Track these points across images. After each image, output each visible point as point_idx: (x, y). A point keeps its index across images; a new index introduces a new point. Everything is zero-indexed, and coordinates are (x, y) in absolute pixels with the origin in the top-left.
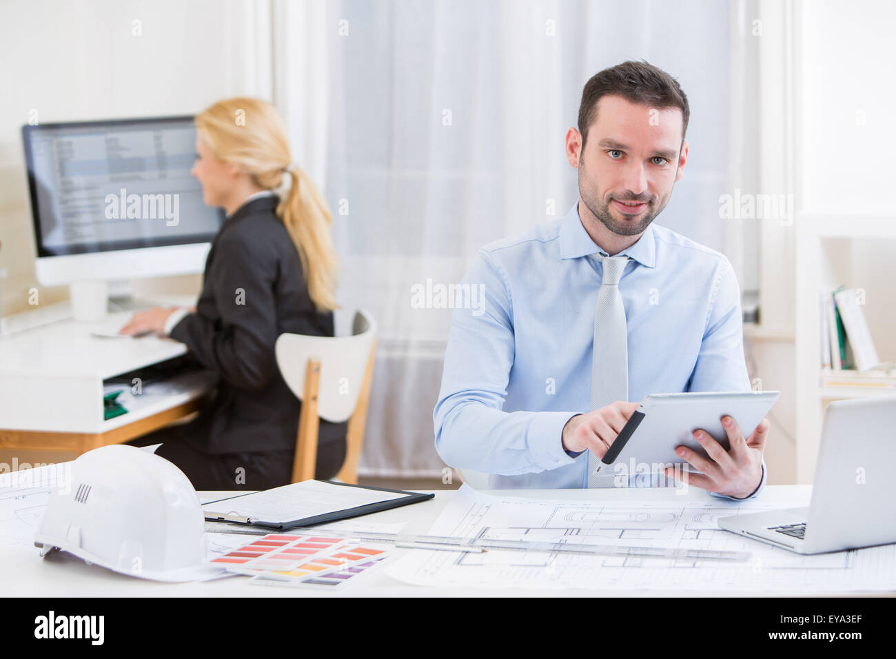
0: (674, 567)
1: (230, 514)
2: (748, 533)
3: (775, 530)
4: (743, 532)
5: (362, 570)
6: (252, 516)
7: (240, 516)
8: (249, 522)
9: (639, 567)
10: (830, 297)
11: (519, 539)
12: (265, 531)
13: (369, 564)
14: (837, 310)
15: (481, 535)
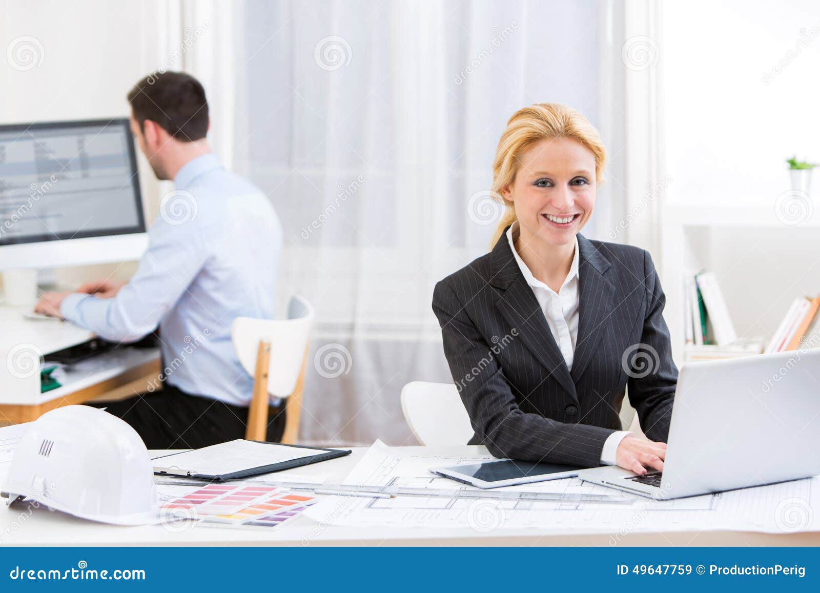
0: (559, 509)
1: (171, 469)
2: (607, 483)
3: (631, 479)
4: (603, 482)
5: (295, 514)
6: (191, 470)
7: (180, 470)
8: (189, 475)
9: (529, 510)
10: (693, 279)
11: (424, 487)
12: (204, 483)
13: (300, 509)
14: (699, 291)
15: (391, 483)
